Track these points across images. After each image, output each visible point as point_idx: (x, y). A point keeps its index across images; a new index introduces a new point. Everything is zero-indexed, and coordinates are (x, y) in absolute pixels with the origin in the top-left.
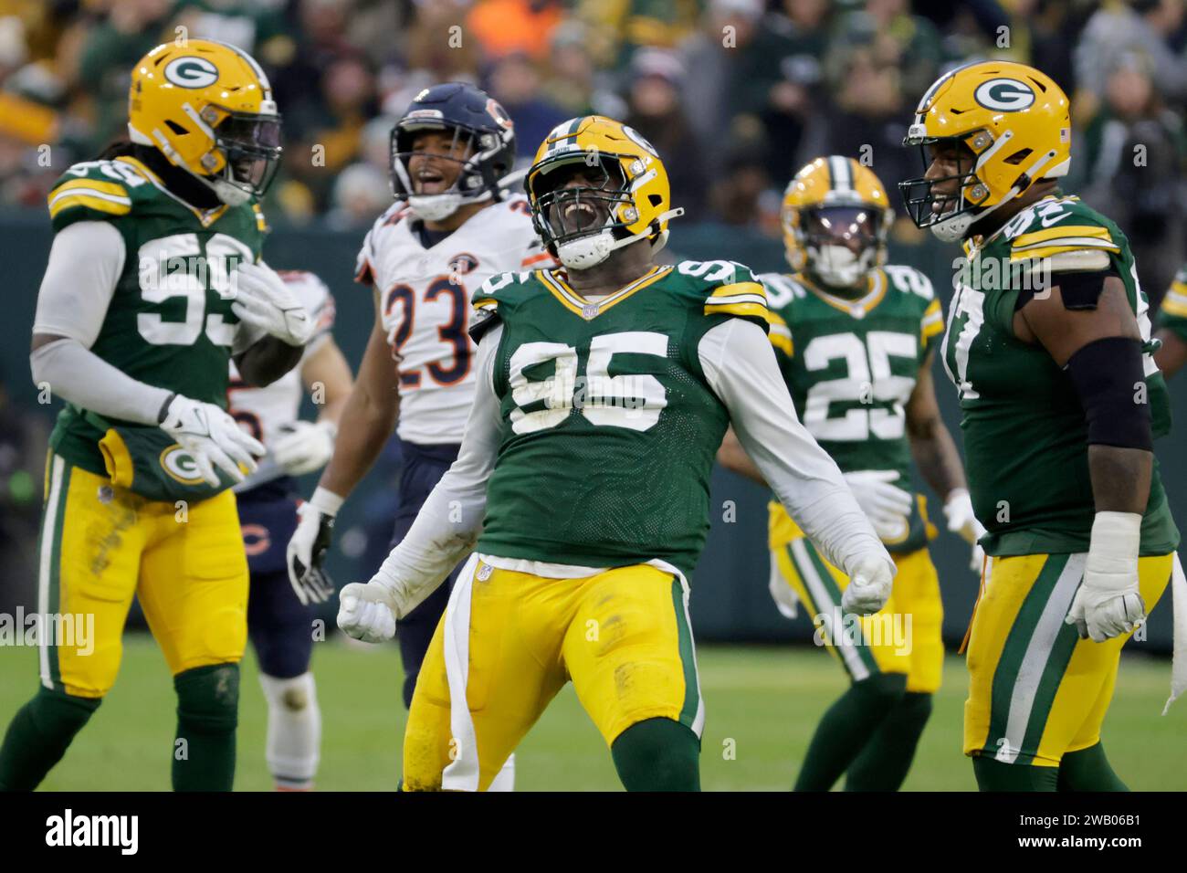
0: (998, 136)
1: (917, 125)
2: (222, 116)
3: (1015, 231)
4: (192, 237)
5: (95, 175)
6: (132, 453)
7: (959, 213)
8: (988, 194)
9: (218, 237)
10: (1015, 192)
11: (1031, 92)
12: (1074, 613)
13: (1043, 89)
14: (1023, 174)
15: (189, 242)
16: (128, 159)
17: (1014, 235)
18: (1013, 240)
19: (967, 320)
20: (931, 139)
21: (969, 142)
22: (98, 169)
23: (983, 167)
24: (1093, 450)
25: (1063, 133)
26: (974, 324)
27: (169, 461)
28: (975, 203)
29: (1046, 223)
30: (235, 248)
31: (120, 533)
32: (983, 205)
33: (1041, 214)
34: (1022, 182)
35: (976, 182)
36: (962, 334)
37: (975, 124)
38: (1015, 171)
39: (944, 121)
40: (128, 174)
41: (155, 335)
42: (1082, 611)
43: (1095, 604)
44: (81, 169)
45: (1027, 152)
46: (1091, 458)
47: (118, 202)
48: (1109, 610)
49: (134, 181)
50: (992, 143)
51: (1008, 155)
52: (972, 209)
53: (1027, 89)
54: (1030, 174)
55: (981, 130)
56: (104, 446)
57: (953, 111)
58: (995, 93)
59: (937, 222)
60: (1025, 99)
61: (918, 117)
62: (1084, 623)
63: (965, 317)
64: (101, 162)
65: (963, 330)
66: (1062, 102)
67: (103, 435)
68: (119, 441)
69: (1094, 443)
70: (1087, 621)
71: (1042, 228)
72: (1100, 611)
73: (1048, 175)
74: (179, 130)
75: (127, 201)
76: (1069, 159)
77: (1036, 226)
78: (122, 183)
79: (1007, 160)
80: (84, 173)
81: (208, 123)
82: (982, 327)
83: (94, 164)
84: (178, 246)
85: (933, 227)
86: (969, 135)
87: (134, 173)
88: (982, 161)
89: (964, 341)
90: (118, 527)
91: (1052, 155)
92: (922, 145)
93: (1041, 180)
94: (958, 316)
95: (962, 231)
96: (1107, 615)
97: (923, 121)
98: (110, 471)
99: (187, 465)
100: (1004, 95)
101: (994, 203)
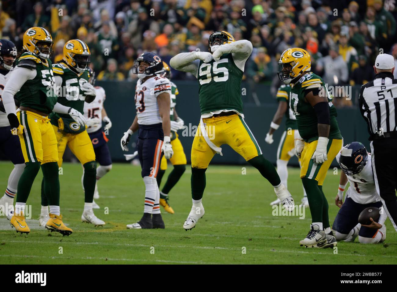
0: (296, 63)
1: (280, 60)
2: (74, 55)
3: (302, 81)
4: (76, 79)
5: (56, 66)
6: (64, 123)
7: (289, 78)
8: (295, 74)
9: (81, 79)
10: (300, 74)
11: (303, 54)
12: (313, 157)
13: (305, 53)
14: (302, 71)
15: (75, 80)
16: (63, 63)
17: (302, 82)
18: (302, 83)
19: (295, 100)
20: (283, 63)
21: (291, 64)
22: (57, 65)
23: (294, 69)
24: (319, 124)
25: (309, 62)
26: (297, 101)
27: (71, 126)
28: (292, 76)
29: (308, 79)
30: (85, 81)
31: (62, 139)
32: (294, 76)
33: (307, 77)
34: (301, 72)
35: (292, 72)
36: (294, 103)
37: (292, 60)
38: (300, 70)
39: (286, 60)
40: (63, 66)
41: (69, 99)
42: (315, 156)
43: (318, 155)
44: (54, 65)
45: (302, 66)
46: (318, 126)
47: (61, 72)
48: (321, 156)
49: (64, 68)
50: (295, 64)
51: (298, 67)
52: (292, 77)
53: (302, 53)
54: (303, 70)
55: (293, 62)
56: (59, 121)
57: (287, 58)
58: (296, 54)
59: (285, 80)
60: (302, 56)
61: (281, 59)
62: (315, 159)
63: (294, 99)
64: (58, 64)
65: (295, 102)
66: (309, 56)
67: (59, 119)
68: (62, 120)
69: (319, 123)
70: (316, 158)
71: (308, 80)
72: (319, 156)
73: (307, 70)
74: (68, 58)
75: (63, 72)
76: (311, 67)
77: (306, 80)
78: (62, 68)
79: (298, 68)
80: (54, 66)
81: (72, 56)
82: (299, 101)
83: (56, 64)
84: (74, 81)
85: (284, 81)
86: (291, 62)
87: (64, 66)
88: (293, 68)
89: (295, 104)
90: (62, 138)
91: (307, 67)
92: (281, 65)
93: (305, 72)
94: (292, 99)
95: (290, 82)
96: (320, 157)
97: (282, 60)
98: (59, 126)
99: (75, 126)
100: (297, 54)
101: (296, 76)
